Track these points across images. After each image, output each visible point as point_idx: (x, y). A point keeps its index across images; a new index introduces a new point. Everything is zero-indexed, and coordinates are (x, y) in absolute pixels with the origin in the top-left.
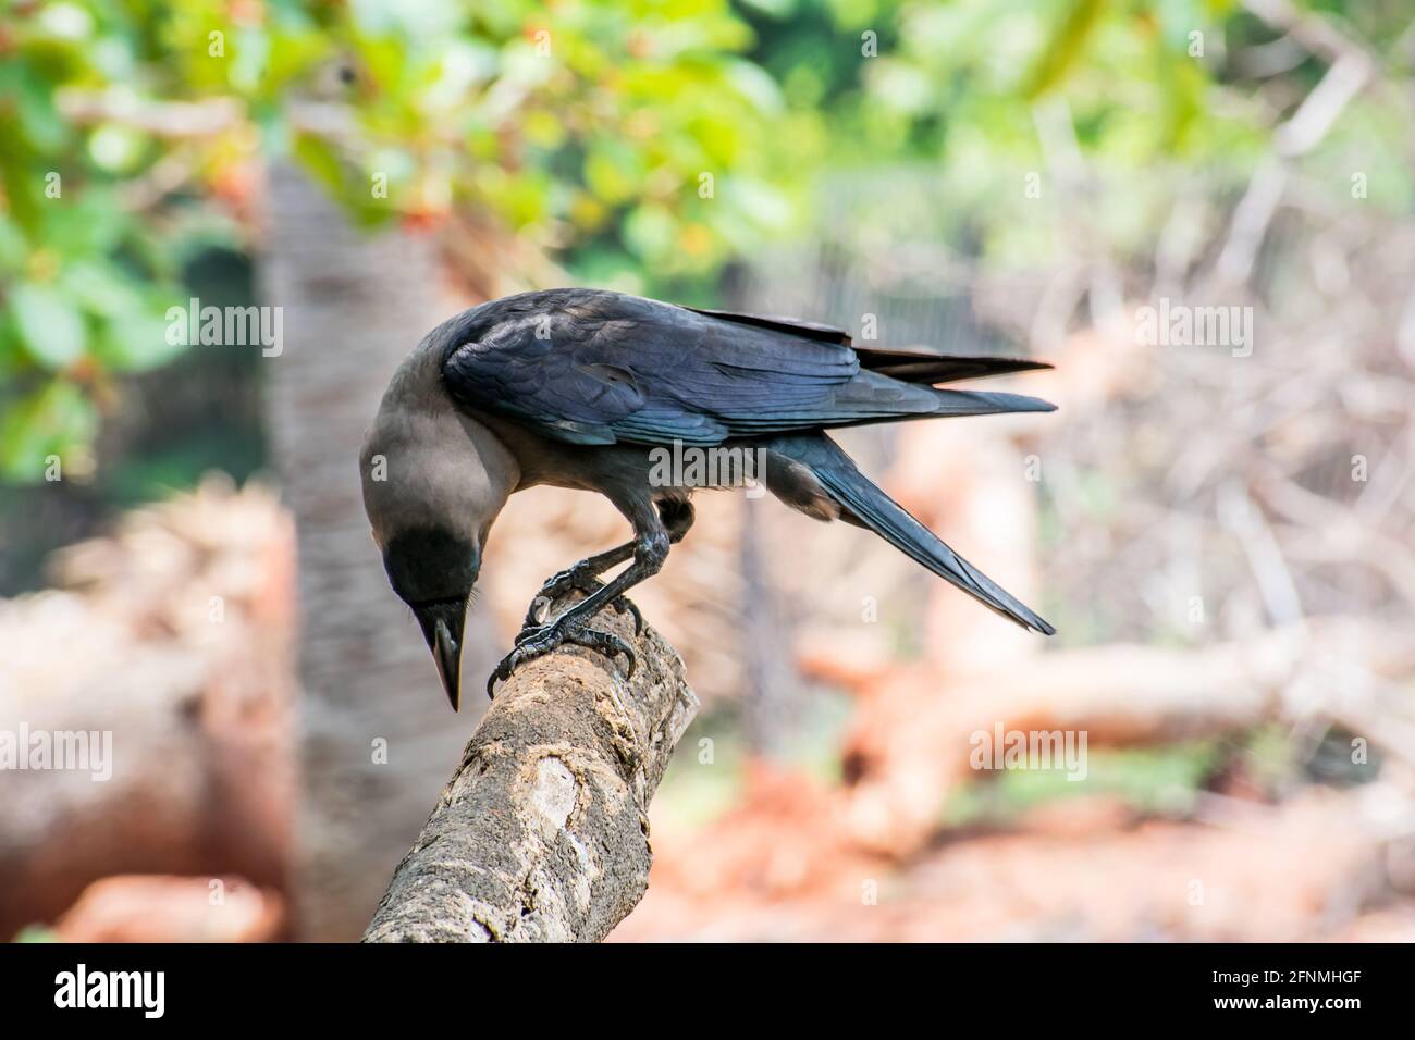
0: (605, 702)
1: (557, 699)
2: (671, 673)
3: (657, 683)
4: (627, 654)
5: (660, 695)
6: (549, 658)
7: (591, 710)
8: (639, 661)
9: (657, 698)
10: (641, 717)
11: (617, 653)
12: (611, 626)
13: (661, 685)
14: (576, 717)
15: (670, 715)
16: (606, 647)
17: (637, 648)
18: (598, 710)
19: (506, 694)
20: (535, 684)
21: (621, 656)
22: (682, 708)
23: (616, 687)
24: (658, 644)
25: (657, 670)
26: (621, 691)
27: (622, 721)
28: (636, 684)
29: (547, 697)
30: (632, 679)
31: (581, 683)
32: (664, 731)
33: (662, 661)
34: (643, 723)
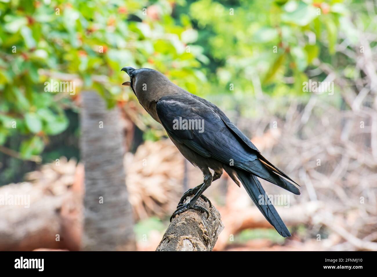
0: (201, 225)
1: (188, 223)
2: (218, 217)
3: (214, 220)
4: (206, 212)
5: (215, 223)
6: (186, 212)
7: (197, 227)
8: (210, 214)
9: (214, 224)
10: (210, 229)
11: (204, 212)
12: (203, 204)
13: (215, 221)
14: (193, 228)
15: (217, 229)
16: (201, 210)
17: (209, 211)
18: (199, 227)
19: (175, 222)
20: (182, 219)
21: (205, 213)
22: (220, 227)
23: (204, 221)
24: (214, 210)
25: (214, 217)
26: (205, 222)
27: (205, 230)
28: (209, 220)
29: (186, 223)
30: (208, 219)
31: (195, 219)
32: (215, 233)
33: (215, 214)
34: (210, 231)
